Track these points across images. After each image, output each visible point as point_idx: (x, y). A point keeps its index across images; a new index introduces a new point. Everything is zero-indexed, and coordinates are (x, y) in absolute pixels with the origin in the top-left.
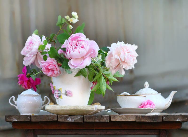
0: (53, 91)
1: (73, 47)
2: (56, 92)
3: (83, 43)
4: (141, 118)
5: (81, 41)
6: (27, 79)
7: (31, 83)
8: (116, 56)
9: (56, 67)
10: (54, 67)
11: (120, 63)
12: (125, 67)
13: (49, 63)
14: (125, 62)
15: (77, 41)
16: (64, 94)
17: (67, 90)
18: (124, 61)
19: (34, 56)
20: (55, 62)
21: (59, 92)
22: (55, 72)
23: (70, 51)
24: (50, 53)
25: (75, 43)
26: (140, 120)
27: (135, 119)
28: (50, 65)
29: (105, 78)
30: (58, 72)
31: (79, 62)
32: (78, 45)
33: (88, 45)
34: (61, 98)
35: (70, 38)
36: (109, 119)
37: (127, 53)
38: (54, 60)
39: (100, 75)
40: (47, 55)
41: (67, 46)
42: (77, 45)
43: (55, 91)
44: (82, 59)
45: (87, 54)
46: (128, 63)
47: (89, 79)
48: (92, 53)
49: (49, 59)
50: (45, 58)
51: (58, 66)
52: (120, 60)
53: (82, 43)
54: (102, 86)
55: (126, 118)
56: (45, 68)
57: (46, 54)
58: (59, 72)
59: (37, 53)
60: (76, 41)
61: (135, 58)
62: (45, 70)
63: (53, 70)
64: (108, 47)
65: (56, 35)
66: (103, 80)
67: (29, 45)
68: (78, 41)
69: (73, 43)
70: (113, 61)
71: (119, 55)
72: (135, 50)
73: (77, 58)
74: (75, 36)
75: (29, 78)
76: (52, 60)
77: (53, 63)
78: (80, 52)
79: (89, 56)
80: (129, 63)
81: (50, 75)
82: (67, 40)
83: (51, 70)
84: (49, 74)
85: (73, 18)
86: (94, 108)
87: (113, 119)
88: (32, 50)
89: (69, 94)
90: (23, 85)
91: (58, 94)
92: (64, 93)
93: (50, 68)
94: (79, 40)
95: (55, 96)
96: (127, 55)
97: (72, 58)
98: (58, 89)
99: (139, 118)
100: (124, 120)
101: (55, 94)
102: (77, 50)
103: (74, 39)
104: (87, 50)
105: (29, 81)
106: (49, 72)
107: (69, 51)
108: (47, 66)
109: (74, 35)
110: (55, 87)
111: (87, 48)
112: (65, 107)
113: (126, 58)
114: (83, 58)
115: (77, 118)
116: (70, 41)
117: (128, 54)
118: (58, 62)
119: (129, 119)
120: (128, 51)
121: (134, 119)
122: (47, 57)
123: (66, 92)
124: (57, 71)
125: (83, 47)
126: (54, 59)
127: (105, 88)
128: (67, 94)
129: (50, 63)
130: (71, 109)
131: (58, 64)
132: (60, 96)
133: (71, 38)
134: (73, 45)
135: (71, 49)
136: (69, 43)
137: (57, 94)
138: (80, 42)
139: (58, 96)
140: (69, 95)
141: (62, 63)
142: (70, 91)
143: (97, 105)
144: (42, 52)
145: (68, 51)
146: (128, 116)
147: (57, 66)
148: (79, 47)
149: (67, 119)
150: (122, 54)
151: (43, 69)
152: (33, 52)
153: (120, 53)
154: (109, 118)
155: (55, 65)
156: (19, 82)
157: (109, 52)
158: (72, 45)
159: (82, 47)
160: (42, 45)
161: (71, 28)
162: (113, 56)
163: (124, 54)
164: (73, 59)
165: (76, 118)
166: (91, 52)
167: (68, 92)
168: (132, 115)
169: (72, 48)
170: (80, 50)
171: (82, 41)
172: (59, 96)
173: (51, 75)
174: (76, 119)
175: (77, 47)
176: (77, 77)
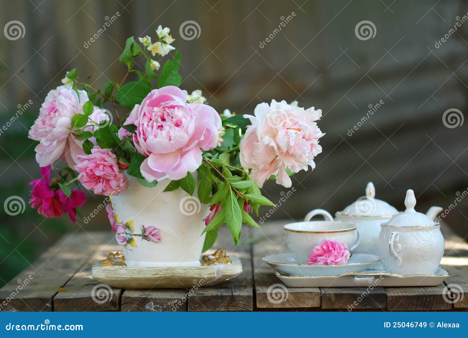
0: (114, 224)
1: (153, 124)
2: (120, 230)
3: (178, 113)
4: (333, 299)
5: (173, 107)
6: (51, 194)
7: (60, 203)
8: (267, 140)
9: (114, 171)
10: (108, 170)
11: (277, 156)
12: (291, 165)
13: (95, 161)
14: (291, 153)
15: (164, 108)
16: (140, 235)
17: (146, 227)
18: (287, 152)
19: (59, 142)
20: (111, 160)
21: (127, 231)
22: (113, 183)
23: (147, 135)
24: (99, 137)
25: (159, 114)
26: (333, 303)
27: (319, 302)
28: (97, 166)
29: (239, 199)
30: (119, 184)
31: (169, 161)
32: (165, 117)
33: (192, 117)
34: (133, 246)
35: (146, 101)
36: (252, 303)
37: (294, 131)
38: (110, 153)
39: (227, 192)
40: (92, 139)
41: (137, 121)
42: (163, 120)
43: (118, 226)
44: (179, 154)
45: (191, 140)
46: (298, 157)
47: (200, 197)
48: (202, 138)
49: (97, 150)
50: (87, 148)
51: (120, 168)
52: (276, 148)
53: (176, 113)
54: (231, 221)
55: (296, 301)
56: (87, 173)
57: (90, 139)
58: (122, 185)
59: (67, 136)
60: (161, 107)
61: (316, 142)
62: (85, 179)
63: (106, 180)
64: (246, 116)
65: (118, 85)
66: (234, 204)
67: (47, 114)
68: (166, 109)
69: (154, 114)
70: (259, 151)
71: (274, 136)
72: (315, 121)
73: (164, 152)
74: (158, 95)
75: (55, 191)
76: (104, 153)
77: (105, 161)
78: (171, 138)
79: (195, 146)
80: (300, 157)
81: (101, 190)
82: (140, 104)
83: (101, 180)
84: (98, 189)
85: (160, 43)
86: (214, 273)
87: (263, 304)
88: (55, 130)
89: (152, 235)
90: (41, 209)
91: (125, 235)
92: (140, 233)
93: (98, 173)
94: (170, 105)
95: (117, 239)
96: (295, 135)
97: (150, 153)
98: (125, 223)
99: (330, 299)
100: (291, 305)
101: (119, 234)
102: (164, 133)
103: (156, 103)
104: (191, 130)
105: (56, 197)
106: (97, 183)
107: (144, 135)
108: (91, 170)
109: (156, 93)
110: (117, 217)
111: (190, 125)
112: (140, 271)
113: (292, 144)
114: (182, 152)
115: (169, 304)
116: (146, 109)
117: (296, 133)
118: (118, 159)
119: (304, 303)
120: (296, 127)
121: (315, 303)
122: (93, 145)
123: (144, 230)
124: (117, 181)
125: (179, 123)
126: (109, 150)
127: (238, 224)
128: (146, 236)
129: (98, 162)
130: (156, 276)
131: (118, 164)
132: (130, 241)
133: (148, 102)
134: (154, 118)
135: (149, 129)
136: (145, 114)
137: (122, 235)
138: (172, 110)
139: (124, 240)
140: (152, 237)
141: (129, 163)
142: (155, 229)
143: (222, 263)
144: (78, 133)
145: (142, 136)
146: (301, 296)
147: (116, 168)
148: (168, 125)
149: (145, 305)
150: (281, 134)
151: (82, 177)
152: (57, 134)
153: (277, 132)
154: (252, 301)
155: (111, 167)
156: (32, 201)
157: (249, 129)
158: (151, 120)
159: (177, 125)
160: (80, 114)
161: (157, 67)
162: (259, 139)
163: (287, 133)
164: (155, 154)
165: (167, 303)
166: (200, 136)
167: (150, 230)
168: (311, 293)
169: (152, 127)
170: (170, 131)
171: (176, 109)
172: (128, 239)
173: (103, 190)
174: (168, 306)
175: (164, 123)
176: (170, 194)
